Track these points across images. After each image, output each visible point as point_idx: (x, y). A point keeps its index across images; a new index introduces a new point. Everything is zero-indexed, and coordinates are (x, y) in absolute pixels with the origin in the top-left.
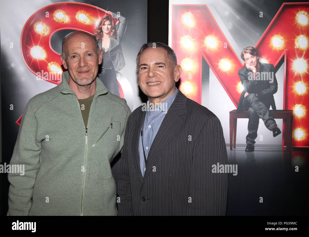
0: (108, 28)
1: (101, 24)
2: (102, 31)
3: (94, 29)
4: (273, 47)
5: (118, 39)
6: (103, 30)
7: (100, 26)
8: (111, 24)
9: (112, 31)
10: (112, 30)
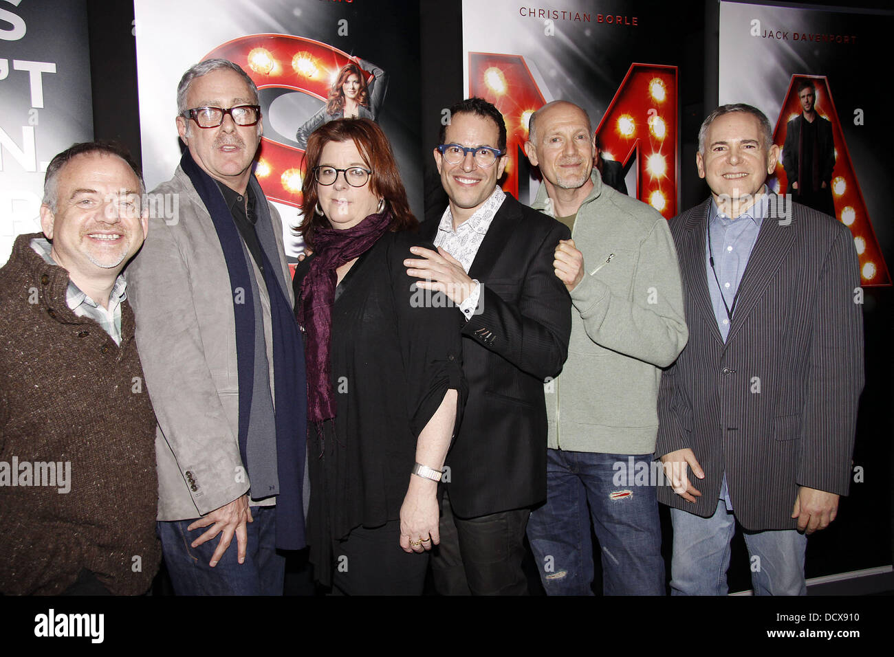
0: (353, 89)
1: (340, 80)
2: (342, 94)
3: (329, 90)
4: (620, 134)
5: (373, 111)
6: (345, 92)
7: (340, 85)
8: (359, 82)
9: (361, 95)
10: (362, 91)
